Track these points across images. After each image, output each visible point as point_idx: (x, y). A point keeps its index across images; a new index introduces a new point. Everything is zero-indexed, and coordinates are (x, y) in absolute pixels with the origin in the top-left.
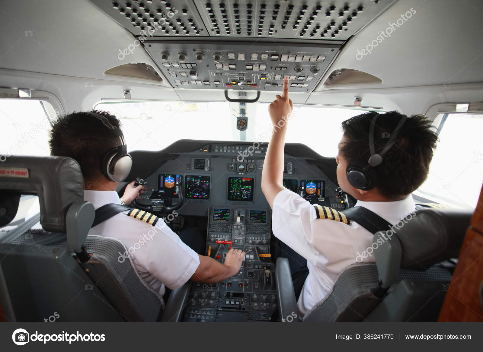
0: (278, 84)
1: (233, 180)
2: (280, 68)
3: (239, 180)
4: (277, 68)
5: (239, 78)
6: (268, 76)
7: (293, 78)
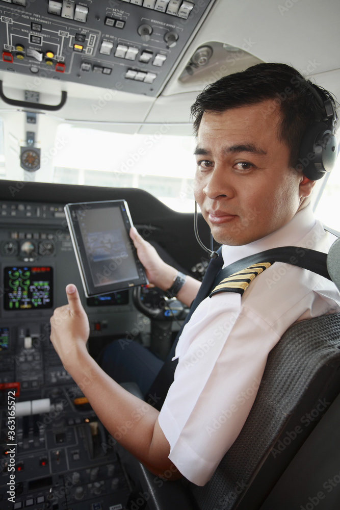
0: (103, 68)
1: (14, 272)
2: (113, 21)
3: (24, 272)
4: (108, 19)
5: (31, 36)
6: (89, 40)
7: (133, 52)
